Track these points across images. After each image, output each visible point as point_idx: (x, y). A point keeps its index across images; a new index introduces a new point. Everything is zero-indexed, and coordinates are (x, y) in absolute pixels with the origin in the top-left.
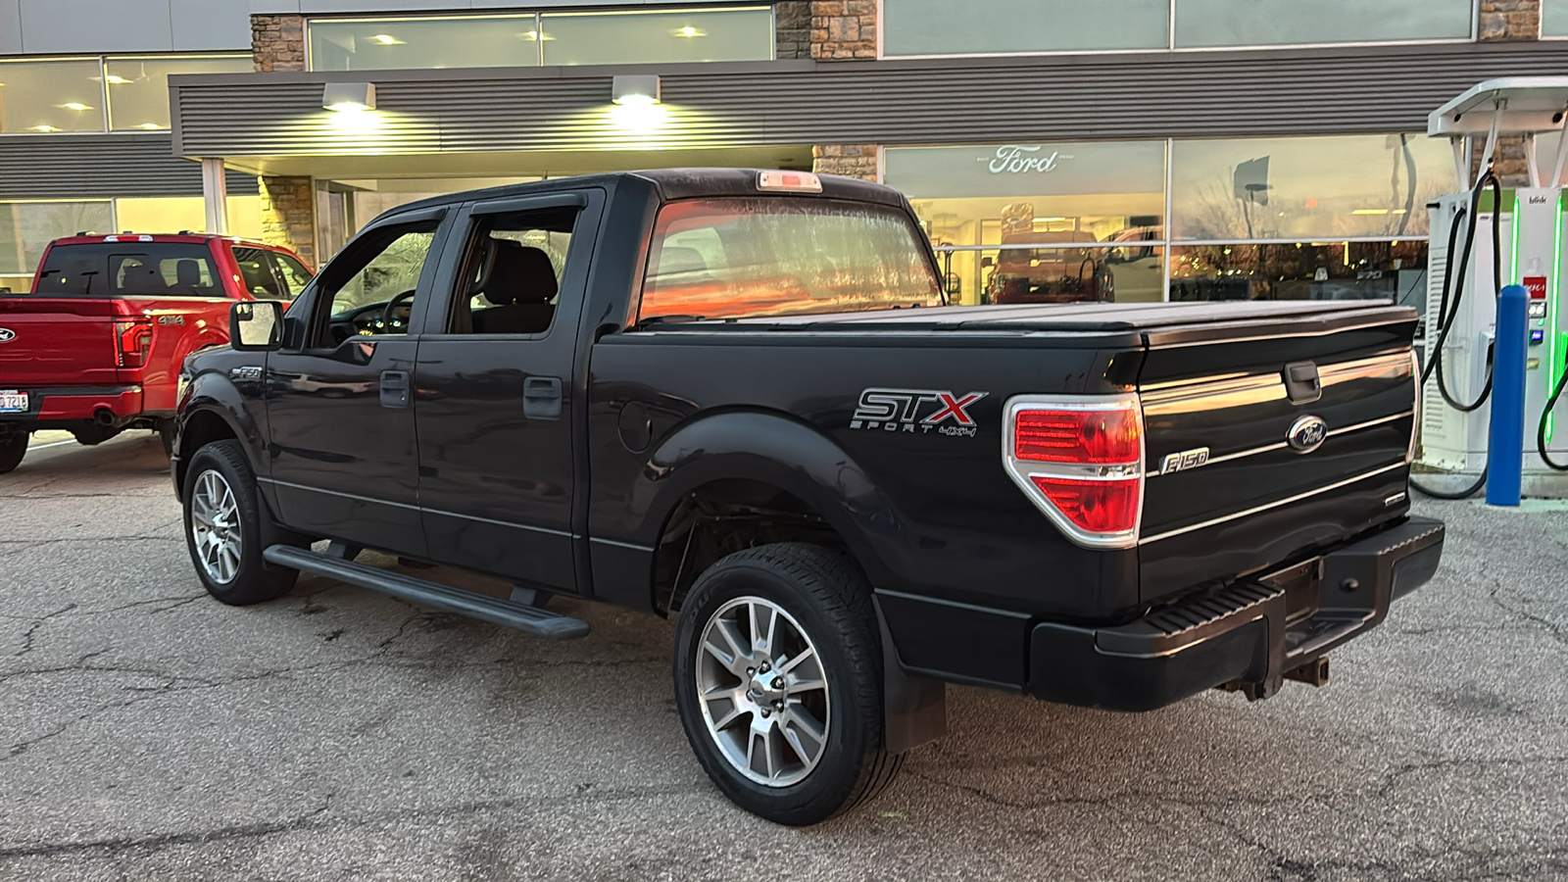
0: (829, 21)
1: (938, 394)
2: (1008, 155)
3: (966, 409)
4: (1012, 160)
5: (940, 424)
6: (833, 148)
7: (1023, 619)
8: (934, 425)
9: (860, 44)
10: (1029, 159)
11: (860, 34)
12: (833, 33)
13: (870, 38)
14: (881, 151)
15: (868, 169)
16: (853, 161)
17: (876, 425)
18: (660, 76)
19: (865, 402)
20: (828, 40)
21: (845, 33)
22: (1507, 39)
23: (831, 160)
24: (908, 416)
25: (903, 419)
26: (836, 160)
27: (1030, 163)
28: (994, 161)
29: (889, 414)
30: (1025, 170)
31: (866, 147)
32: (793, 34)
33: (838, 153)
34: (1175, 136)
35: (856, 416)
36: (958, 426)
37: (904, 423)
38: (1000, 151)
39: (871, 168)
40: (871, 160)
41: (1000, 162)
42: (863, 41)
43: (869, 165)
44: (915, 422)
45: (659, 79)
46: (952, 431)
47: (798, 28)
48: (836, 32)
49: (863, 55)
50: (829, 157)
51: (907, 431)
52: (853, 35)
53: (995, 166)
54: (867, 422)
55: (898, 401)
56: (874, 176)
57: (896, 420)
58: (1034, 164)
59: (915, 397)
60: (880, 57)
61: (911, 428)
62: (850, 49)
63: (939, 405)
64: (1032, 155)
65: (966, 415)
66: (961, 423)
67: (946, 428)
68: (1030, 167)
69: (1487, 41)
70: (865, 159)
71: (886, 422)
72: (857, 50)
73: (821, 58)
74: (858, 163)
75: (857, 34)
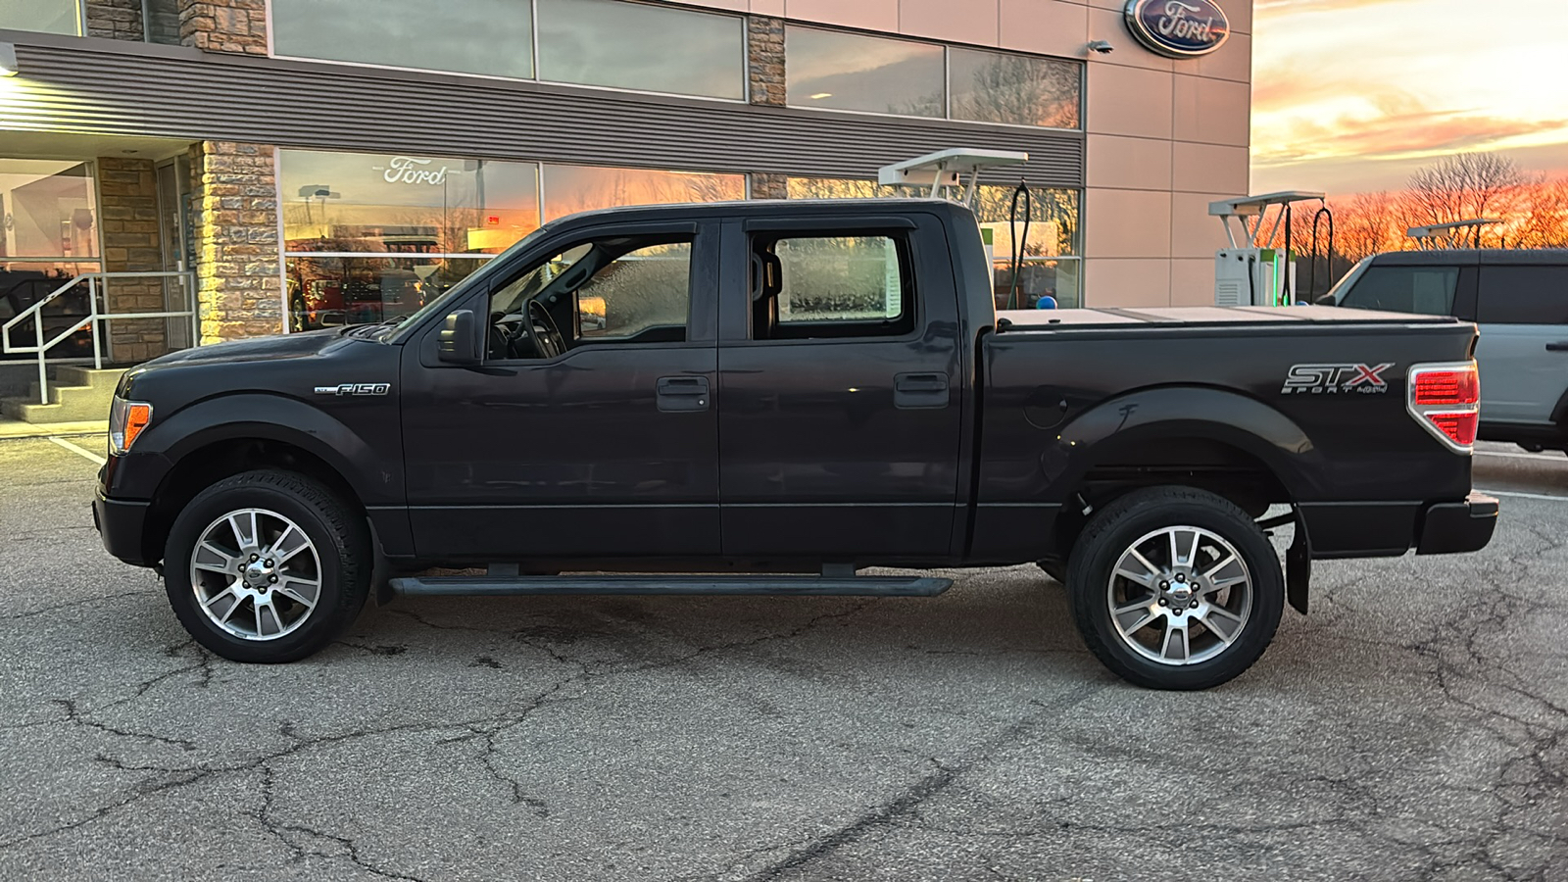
0: (215, 10)
1: (1356, 366)
2: (401, 166)
3: (1379, 375)
4: (406, 170)
5: (1358, 386)
6: (227, 145)
7: (1417, 506)
8: (1353, 387)
9: (250, 39)
10: (420, 172)
11: (250, 28)
12: (220, 24)
13: (261, 34)
14: (277, 150)
15: (266, 170)
16: (249, 161)
17: (1305, 389)
18: (15, 45)
19: (1294, 373)
20: (214, 31)
21: (234, 25)
22: (769, 104)
23: (225, 158)
24: (1332, 381)
25: (1327, 384)
26: (232, 157)
27: (422, 176)
28: (389, 171)
29: (1316, 381)
30: (418, 182)
31: (262, 146)
32: (108, 11)
33: (233, 151)
34: (546, 160)
35: (1286, 384)
36: (1372, 386)
37: (1327, 388)
38: (394, 160)
39: (268, 169)
40: (268, 160)
41: (394, 172)
42: (253, 36)
43: (266, 165)
44: (1338, 385)
45: (14, 49)
46: (1367, 390)
47: (112, 6)
48: (224, 24)
49: (255, 51)
50: (223, 154)
51: (1331, 392)
52: (243, 28)
53: (390, 176)
54: (1297, 388)
55: (1323, 373)
56: (271, 177)
57: (1322, 384)
58: (426, 176)
59: (1338, 369)
60: (271, 55)
61: (1335, 390)
62: (240, 43)
63: (1356, 373)
64: (423, 168)
65: (1380, 379)
66: (1374, 384)
67: (1363, 387)
68: (423, 179)
69: (756, 105)
70: (262, 158)
71: (1312, 388)
72: (248, 45)
73: (208, 48)
74: (254, 163)
75: (246, 28)
